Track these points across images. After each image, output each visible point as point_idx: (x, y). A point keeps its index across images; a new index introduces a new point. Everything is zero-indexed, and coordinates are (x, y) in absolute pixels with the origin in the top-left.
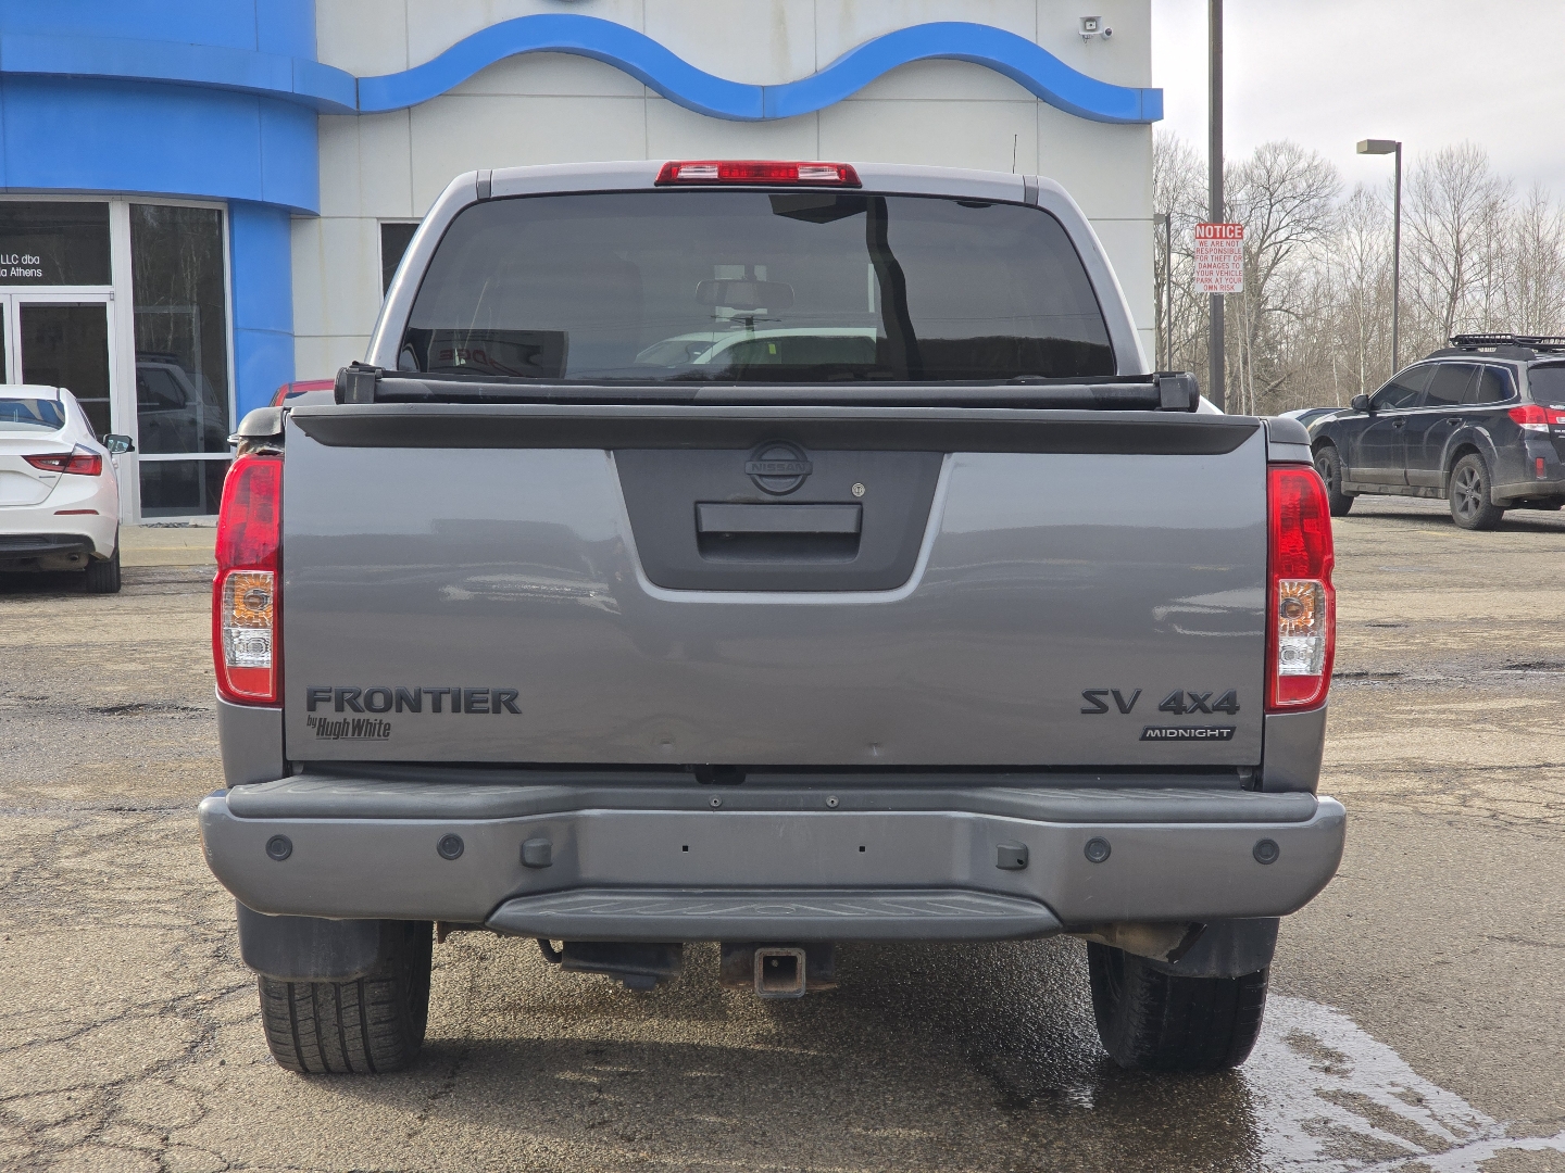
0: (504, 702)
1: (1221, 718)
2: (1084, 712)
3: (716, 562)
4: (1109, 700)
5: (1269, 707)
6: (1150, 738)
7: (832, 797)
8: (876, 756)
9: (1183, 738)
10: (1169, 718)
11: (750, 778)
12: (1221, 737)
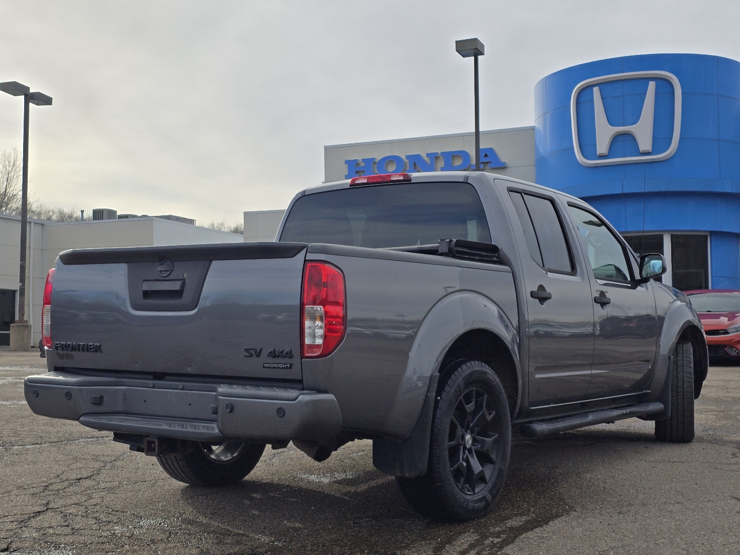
0: (97, 349)
1: (287, 360)
2: (245, 356)
3: (148, 301)
4: (253, 352)
5: (303, 357)
6: (265, 367)
7: (181, 385)
8: (190, 370)
9: (275, 368)
10: (271, 360)
11: (166, 378)
12: (287, 368)
